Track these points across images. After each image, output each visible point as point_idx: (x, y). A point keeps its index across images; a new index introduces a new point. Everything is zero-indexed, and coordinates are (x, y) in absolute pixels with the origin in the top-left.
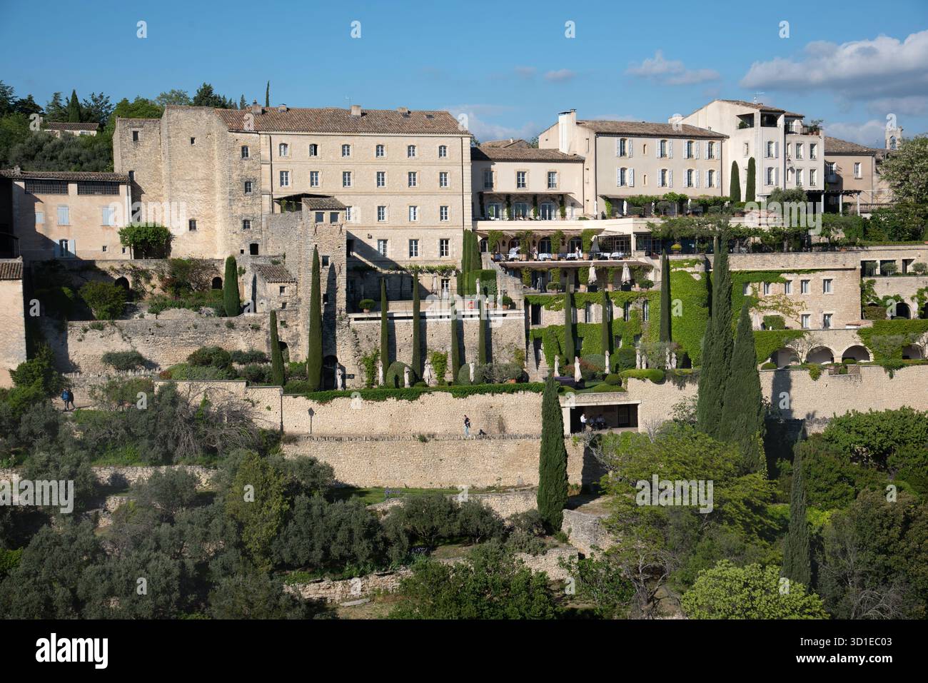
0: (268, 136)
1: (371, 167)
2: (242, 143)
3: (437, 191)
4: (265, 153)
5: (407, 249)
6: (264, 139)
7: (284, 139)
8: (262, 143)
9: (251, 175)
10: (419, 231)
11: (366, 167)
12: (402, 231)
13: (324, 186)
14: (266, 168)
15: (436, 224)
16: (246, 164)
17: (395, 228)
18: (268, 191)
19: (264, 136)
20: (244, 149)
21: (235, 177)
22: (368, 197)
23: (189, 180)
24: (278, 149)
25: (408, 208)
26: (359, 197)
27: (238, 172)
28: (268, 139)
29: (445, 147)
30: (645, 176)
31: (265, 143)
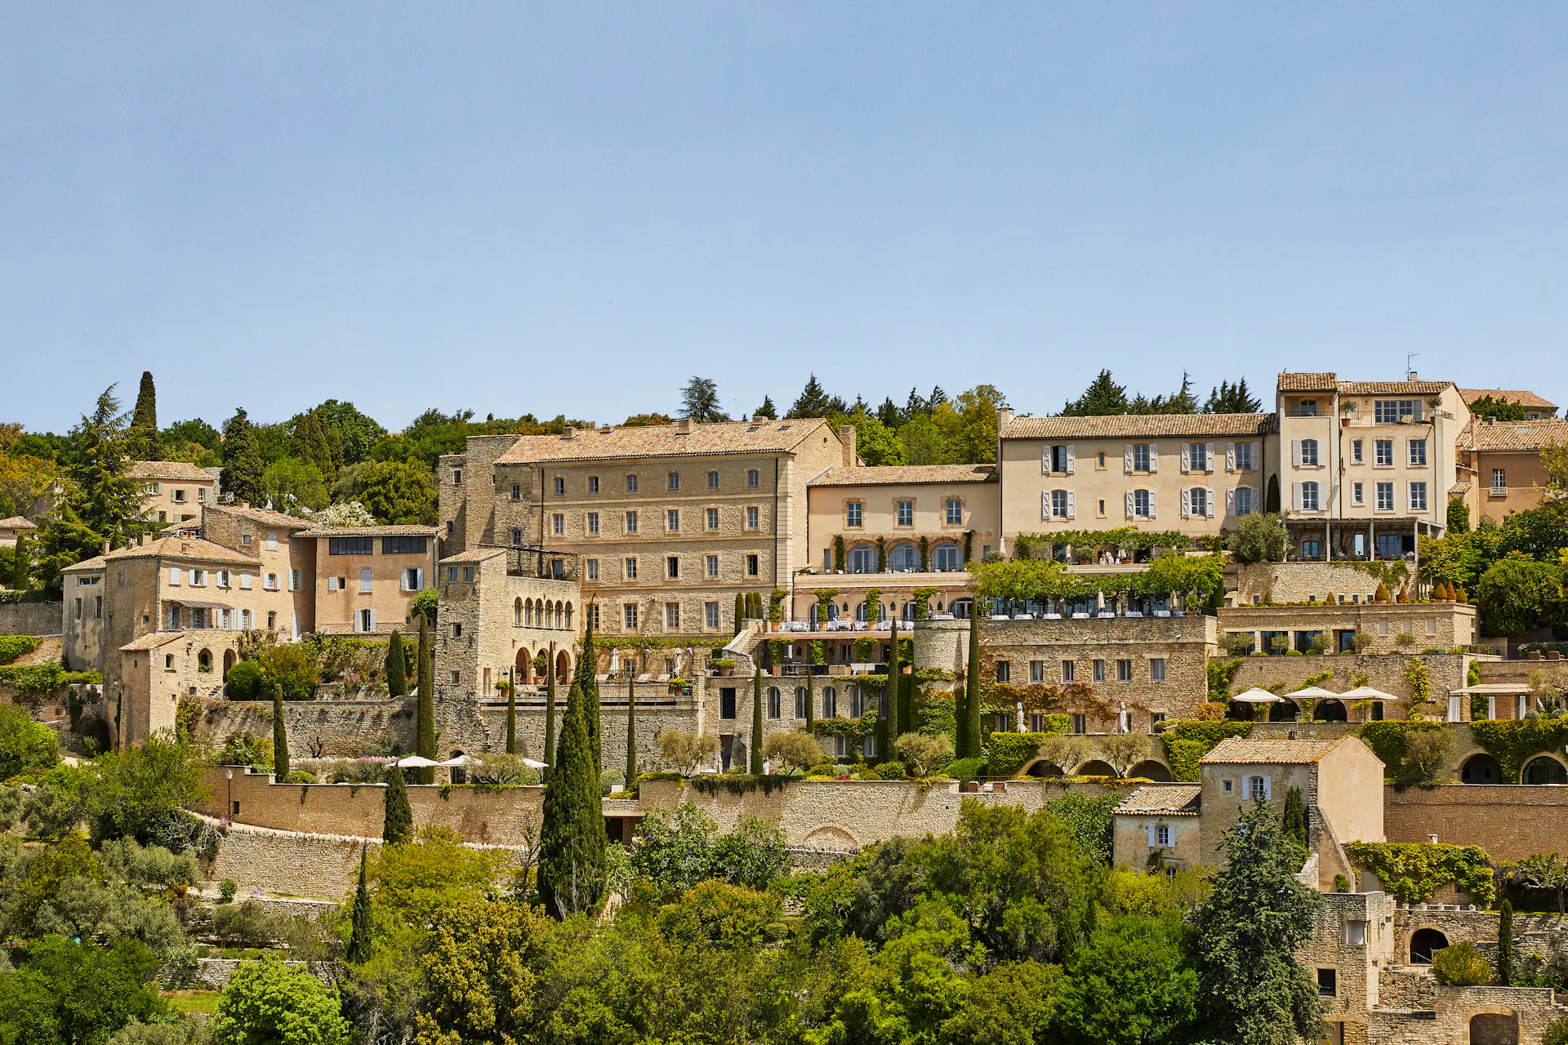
0: (541, 470)
1: (660, 504)
2: (511, 480)
3: (743, 533)
4: (537, 492)
6: (536, 473)
7: (559, 473)
8: (534, 479)
9: (519, 520)
10: (719, 592)
11: (654, 505)
12: (696, 591)
13: (603, 533)
14: (537, 511)
15: (741, 581)
16: (515, 507)
17: (688, 587)
18: (538, 541)
19: (536, 469)
20: (515, 488)
21: (501, 524)
22: (655, 545)
24: (552, 487)
25: (705, 558)
26: (645, 546)
27: (505, 518)
28: (541, 473)
29: (757, 472)
30: (1102, 503)
31: (537, 478)
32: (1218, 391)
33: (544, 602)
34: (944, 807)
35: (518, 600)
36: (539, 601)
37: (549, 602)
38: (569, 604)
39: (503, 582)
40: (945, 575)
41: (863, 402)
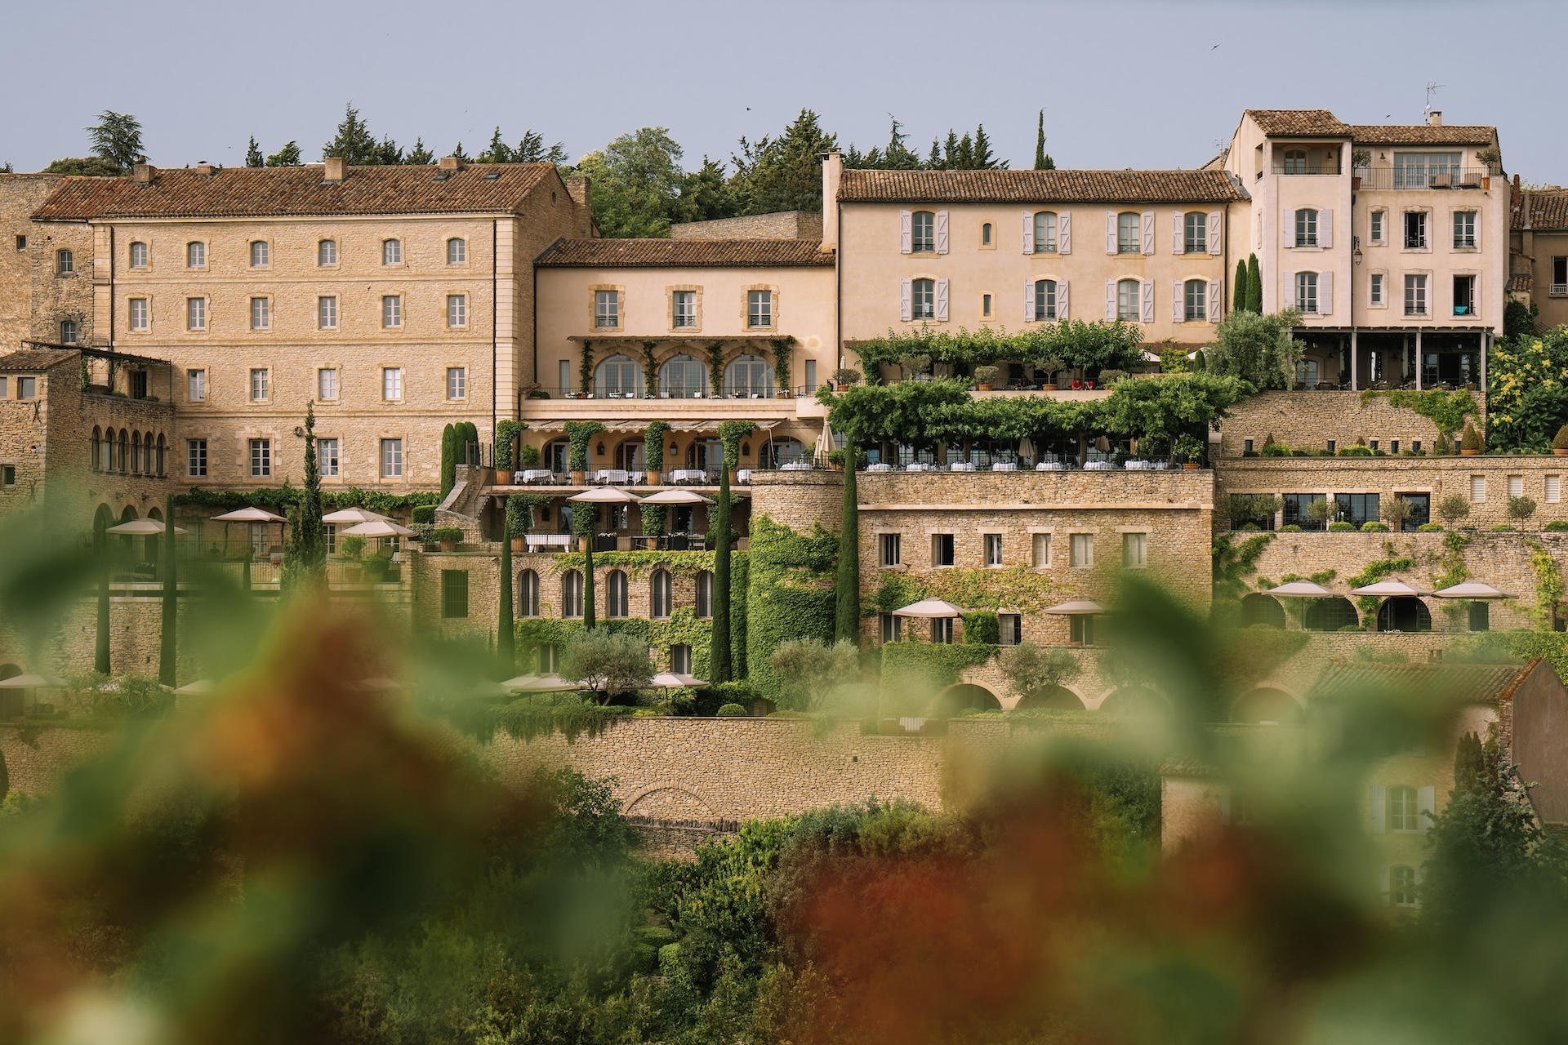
0: (108, 229)
1: (307, 287)
2: (58, 243)
3: (442, 334)
4: (103, 263)
5: (374, 459)
6: (101, 236)
7: (139, 235)
8: (97, 242)
9: (74, 306)
10: (402, 422)
11: (296, 288)
12: (366, 421)
13: (213, 328)
14: (103, 293)
15: (438, 406)
16: (65, 285)
17: (353, 415)
18: (104, 340)
19: (102, 229)
20: (64, 255)
21: (42, 312)
22: (298, 350)
23: (10, 321)
24: (127, 256)
25: (380, 371)
26: (282, 350)
27: (48, 303)
28: (108, 235)
29: (461, 241)
30: (987, 297)
31: (102, 242)
32: (942, 146)
33: (130, 434)
34: (850, 759)
35: (97, 429)
36: (123, 432)
37: (136, 434)
38: (161, 436)
39: (77, 402)
40: (765, 402)
41: (426, 149)
